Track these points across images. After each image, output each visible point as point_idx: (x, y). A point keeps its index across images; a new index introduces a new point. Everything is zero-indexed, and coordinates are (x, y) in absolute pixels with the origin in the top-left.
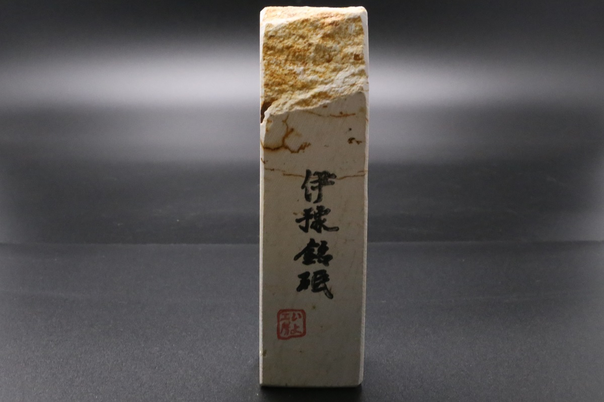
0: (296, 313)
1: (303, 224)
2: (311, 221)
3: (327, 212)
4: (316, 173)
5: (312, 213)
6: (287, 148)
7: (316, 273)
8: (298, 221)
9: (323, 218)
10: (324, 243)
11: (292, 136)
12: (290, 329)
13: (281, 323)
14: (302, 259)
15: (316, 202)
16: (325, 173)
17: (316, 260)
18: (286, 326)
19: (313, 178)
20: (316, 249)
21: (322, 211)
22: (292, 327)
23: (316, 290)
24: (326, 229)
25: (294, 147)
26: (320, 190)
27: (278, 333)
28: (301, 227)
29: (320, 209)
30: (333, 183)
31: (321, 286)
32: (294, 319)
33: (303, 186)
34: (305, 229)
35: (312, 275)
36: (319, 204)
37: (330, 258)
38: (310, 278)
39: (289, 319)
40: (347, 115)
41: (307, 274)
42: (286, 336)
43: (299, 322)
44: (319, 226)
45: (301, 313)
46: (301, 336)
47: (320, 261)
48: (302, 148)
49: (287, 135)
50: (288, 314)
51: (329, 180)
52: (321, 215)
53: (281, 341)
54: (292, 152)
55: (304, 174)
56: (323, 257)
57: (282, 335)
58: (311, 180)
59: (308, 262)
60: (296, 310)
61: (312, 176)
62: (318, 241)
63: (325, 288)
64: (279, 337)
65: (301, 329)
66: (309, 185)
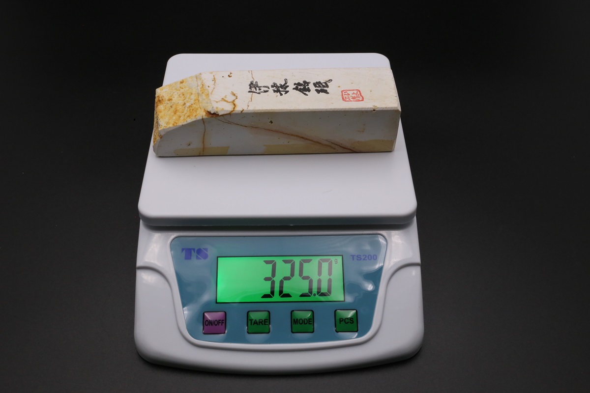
0: (344, 94)
1: (283, 93)
2: (281, 89)
3: (275, 84)
4: (250, 88)
5: (276, 89)
6: (234, 101)
7: (316, 86)
8: (281, 95)
9: (279, 85)
10: (295, 84)
11: (226, 99)
12: (356, 96)
13: (352, 100)
14: (307, 93)
15: (269, 88)
16: (250, 85)
17: (307, 87)
18: (354, 98)
19: (253, 89)
20: (299, 87)
21: (274, 85)
22: (353, 95)
23: (327, 86)
24: (286, 83)
25: (234, 98)
26: (261, 87)
27: (359, 101)
28: (286, 93)
29: (272, 87)
30: (256, 82)
31: (324, 84)
32: (349, 95)
33: (259, 93)
34: (287, 92)
35: (317, 88)
36: (270, 87)
37: (305, 82)
38: (319, 89)
39: (349, 97)
40: (214, 78)
41: (316, 90)
42: (361, 98)
43: (350, 93)
44: (285, 86)
45: (343, 92)
46: (360, 91)
47: (308, 85)
48: (234, 95)
49: (225, 101)
50: (345, 97)
51: (254, 83)
52: (277, 86)
53: (364, 100)
54: (237, 98)
55: (252, 93)
56: (305, 84)
57: (361, 99)
58: (255, 90)
59: (309, 90)
60: (342, 94)
61: (252, 90)
62: (295, 87)
63: (325, 83)
64: (363, 100)
65: (355, 92)
66: (258, 91)
